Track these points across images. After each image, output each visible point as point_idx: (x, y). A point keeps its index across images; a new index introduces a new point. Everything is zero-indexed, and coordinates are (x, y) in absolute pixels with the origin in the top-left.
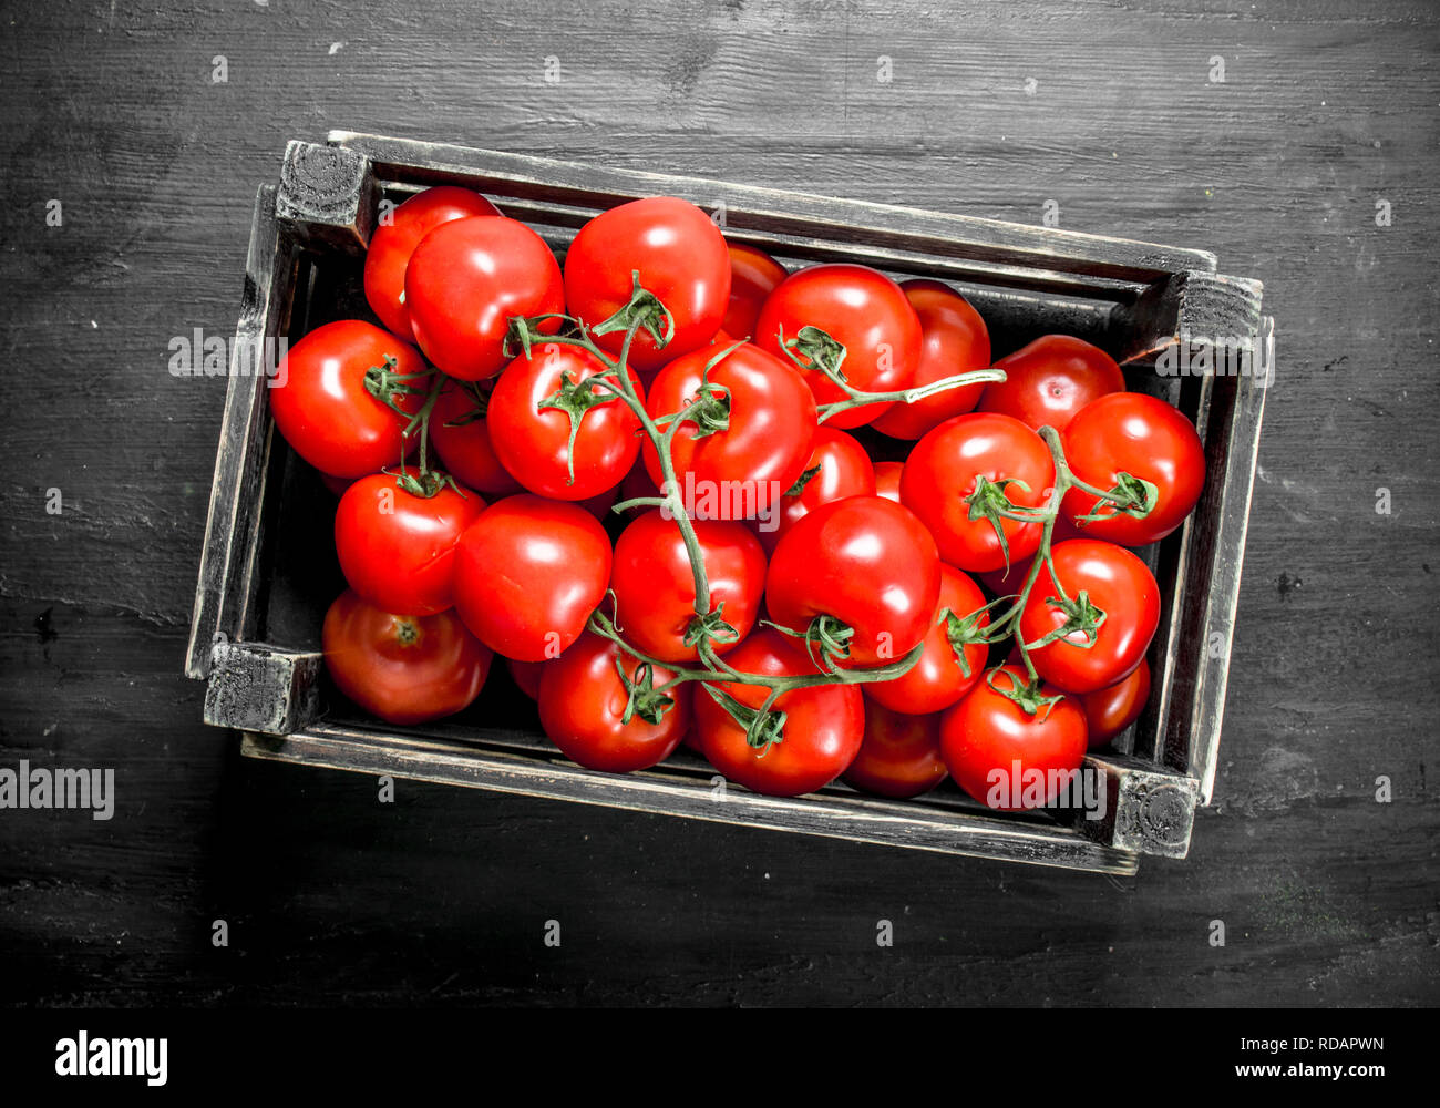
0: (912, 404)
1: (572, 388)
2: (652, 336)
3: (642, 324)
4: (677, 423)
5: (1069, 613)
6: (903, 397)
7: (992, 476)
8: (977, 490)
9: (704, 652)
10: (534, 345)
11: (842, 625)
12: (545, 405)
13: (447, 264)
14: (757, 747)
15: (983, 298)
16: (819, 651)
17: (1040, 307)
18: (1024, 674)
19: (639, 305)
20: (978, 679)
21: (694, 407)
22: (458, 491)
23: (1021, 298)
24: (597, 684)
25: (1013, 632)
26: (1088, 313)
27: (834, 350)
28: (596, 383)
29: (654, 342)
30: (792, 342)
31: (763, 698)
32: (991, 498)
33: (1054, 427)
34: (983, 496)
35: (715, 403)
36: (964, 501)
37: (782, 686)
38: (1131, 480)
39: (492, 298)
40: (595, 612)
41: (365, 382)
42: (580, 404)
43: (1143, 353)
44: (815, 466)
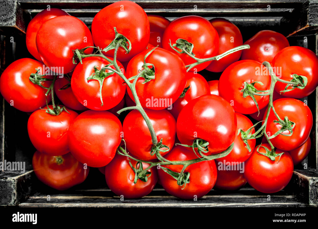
0: (218, 61)
1: (98, 71)
2: (124, 49)
3: (120, 46)
4: (137, 79)
5: (282, 124)
6: (215, 58)
7: (249, 81)
8: (245, 87)
9: (158, 156)
10: (83, 59)
11: (205, 141)
12: (89, 79)
13: (48, 35)
14: (181, 185)
15: (237, 22)
16: (198, 151)
17: (257, 22)
18: (269, 147)
19: (118, 39)
20: (254, 151)
21: (142, 73)
22: (67, 112)
23: (250, 20)
24: (124, 170)
25: (264, 133)
26: (273, 22)
27: (189, 45)
28: (106, 69)
29: (126, 51)
30: (174, 45)
31: (181, 169)
32: (250, 89)
33: (268, 62)
34: (247, 89)
35: (149, 70)
36: (241, 91)
37: (187, 164)
38: (297, 76)
39: (66, 44)
40: (119, 147)
41: (30, 79)
42: (102, 77)
43: (295, 32)
44: (188, 86)
